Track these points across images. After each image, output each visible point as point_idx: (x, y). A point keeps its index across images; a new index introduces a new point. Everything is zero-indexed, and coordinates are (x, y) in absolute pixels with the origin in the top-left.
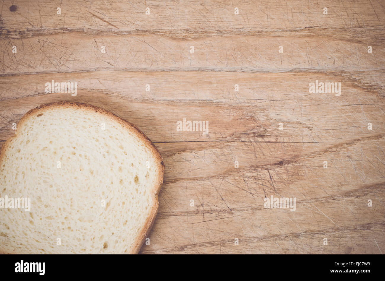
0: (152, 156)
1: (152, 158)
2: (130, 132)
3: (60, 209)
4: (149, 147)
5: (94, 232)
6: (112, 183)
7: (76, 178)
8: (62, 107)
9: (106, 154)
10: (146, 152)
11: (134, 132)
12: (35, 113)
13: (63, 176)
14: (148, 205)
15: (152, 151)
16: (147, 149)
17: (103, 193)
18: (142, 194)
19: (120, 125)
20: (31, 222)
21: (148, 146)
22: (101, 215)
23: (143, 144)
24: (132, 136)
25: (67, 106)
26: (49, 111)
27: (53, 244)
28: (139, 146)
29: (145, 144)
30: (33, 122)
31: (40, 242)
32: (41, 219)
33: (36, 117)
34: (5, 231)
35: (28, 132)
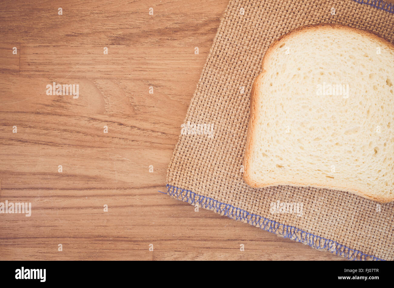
3: (324, 129)
5: (362, 141)
6: (367, 92)
8: (301, 32)
9: (354, 66)
10: (391, 53)
12: (277, 45)
19: (360, 35)
20: (302, 148)
22: (364, 123)
25: (305, 31)
26: (290, 40)
27: (327, 163)
28: (382, 50)
30: (278, 54)
31: (315, 164)
32: (309, 142)
33: (279, 49)
34: (280, 162)
35: (275, 64)
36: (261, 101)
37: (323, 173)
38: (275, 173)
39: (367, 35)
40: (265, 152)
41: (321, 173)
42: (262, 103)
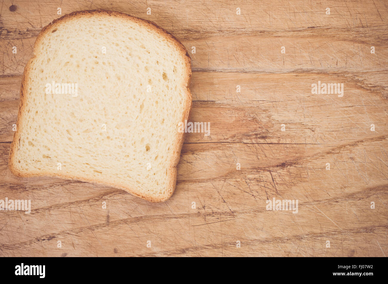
0: (175, 49)
1: (176, 51)
2: (148, 30)
3: (95, 121)
4: (171, 41)
5: (134, 136)
6: (141, 85)
7: (104, 87)
8: (75, 18)
9: (129, 57)
10: (168, 46)
11: (152, 28)
12: (49, 30)
13: (91, 87)
14: (182, 99)
15: (175, 44)
16: (169, 44)
17: (135, 96)
18: (174, 89)
19: (137, 24)
20: (70, 139)
21: (169, 40)
22: (137, 118)
23: (164, 39)
24: (152, 33)
25: (79, 16)
26: (63, 25)
27: (95, 157)
28: (160, 42)
29: (166, 38)
30: (50, 39)
31: (83, 157)
32: (79, 134)
33: (51, 33)
34: (46, 153)
35: (46, 50)
36: (30, 88)
37: (91, 168)
38: (41, 164)
39: (144, 25)
40: (31, 141)
41: (88, 166)
42: (31, 89)
